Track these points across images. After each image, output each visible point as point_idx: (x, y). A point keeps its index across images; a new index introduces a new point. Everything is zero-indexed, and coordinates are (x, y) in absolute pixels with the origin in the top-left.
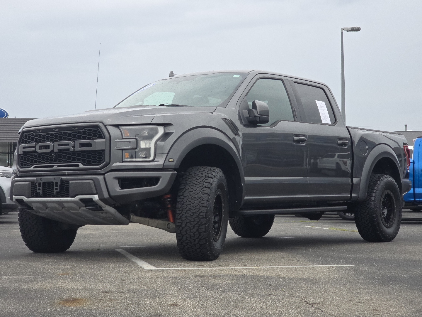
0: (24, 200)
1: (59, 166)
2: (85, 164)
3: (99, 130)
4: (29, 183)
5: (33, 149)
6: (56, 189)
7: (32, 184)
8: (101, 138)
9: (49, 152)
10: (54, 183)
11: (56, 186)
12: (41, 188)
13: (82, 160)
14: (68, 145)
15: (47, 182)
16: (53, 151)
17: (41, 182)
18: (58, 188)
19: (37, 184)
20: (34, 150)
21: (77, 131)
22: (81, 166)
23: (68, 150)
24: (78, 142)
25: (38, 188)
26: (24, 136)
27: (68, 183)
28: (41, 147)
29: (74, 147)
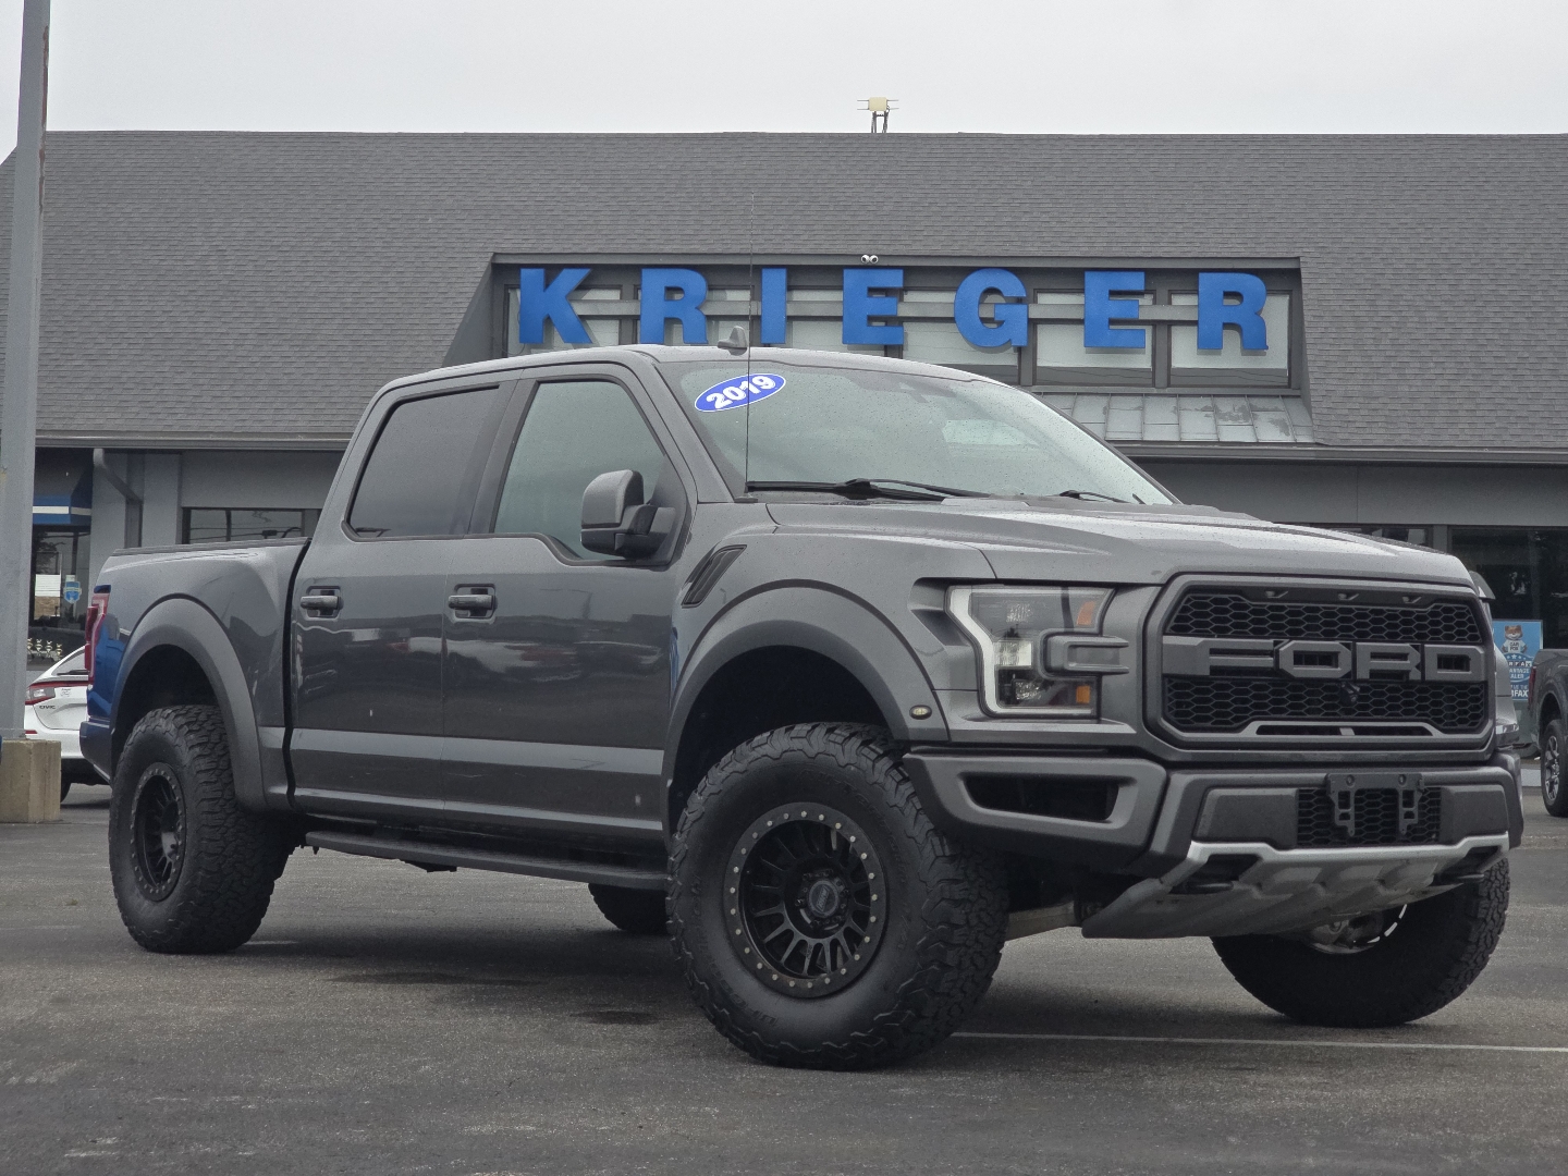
1: (1358, 731)
5: (1268, 661)
6: (1409, 815)
7: (1301, 797)
9: (1339, 676)
10: (1401, 794)
11: (1408, 803)
12: (1351, 811)
13: (1432, 713)
14: (1403, 657)
15: (1369, 790)
16: (1351, 676)
17: (1353, 788)
18: (1414, 809)
19: (1335, 798)
20: (1272, 665)
22: (1437, 735)
24: (1433, 649)
25: (1338, 811)
26: (1187, 602)
27: (1438, 795)
28: (1301, 658)
29: (1421, 666)
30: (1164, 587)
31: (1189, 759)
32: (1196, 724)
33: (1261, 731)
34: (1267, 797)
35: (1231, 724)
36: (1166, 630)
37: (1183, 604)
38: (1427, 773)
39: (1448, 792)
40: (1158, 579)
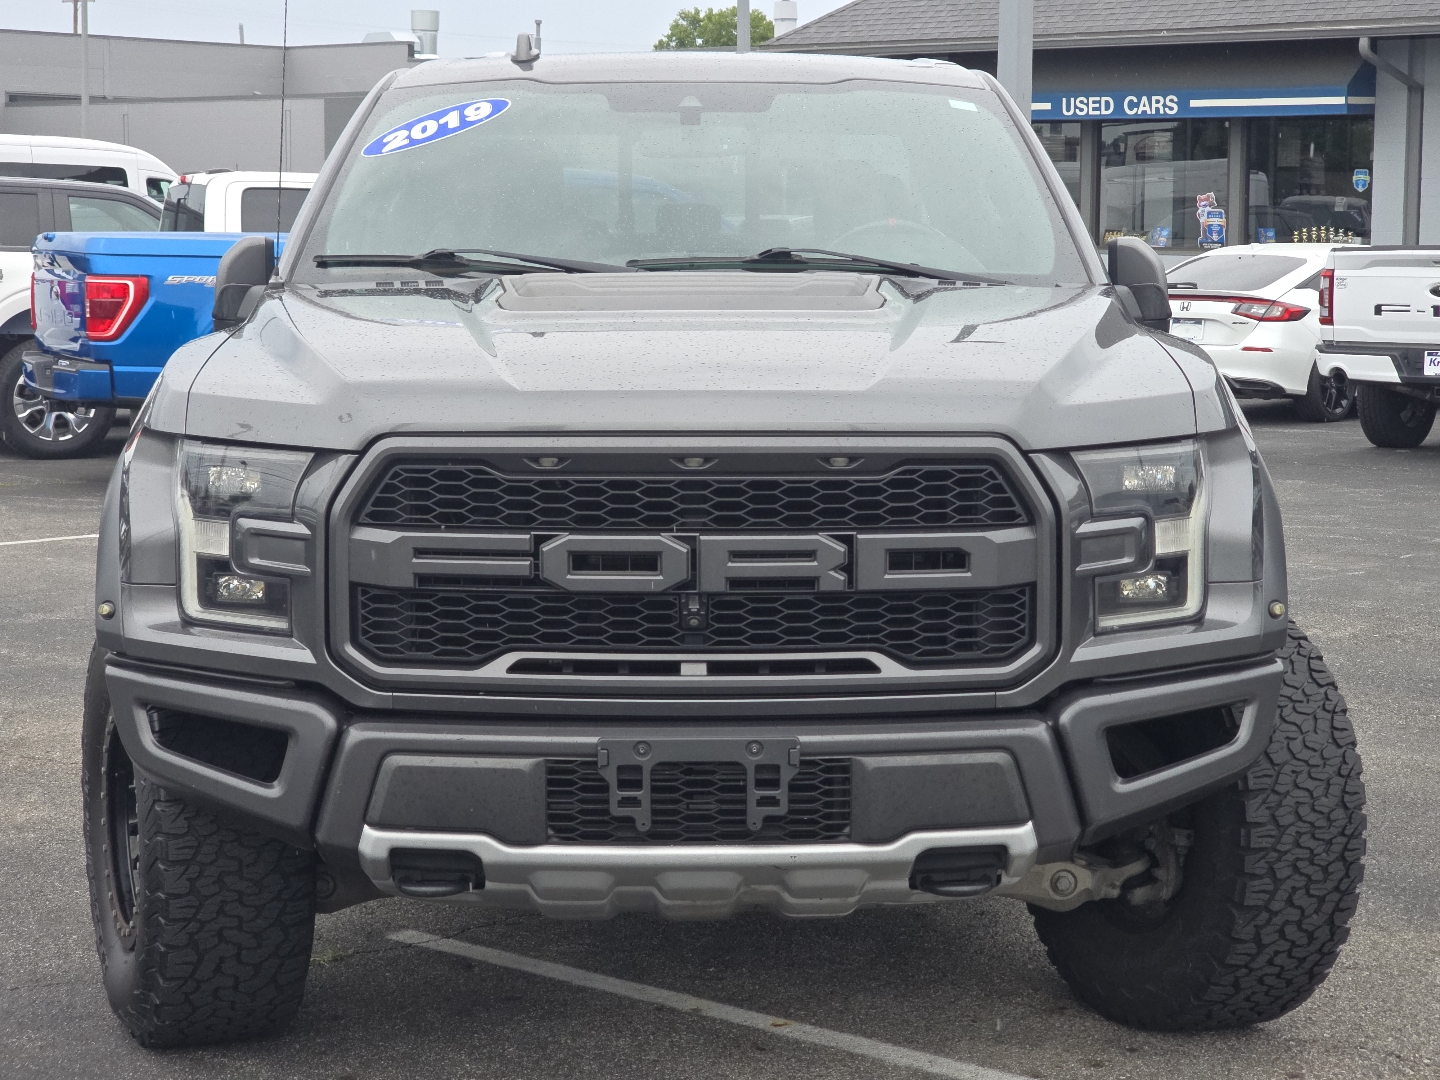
0: (486, 857)
1: (714, 668)
2: (912, 656)
3: (995, 478)
4: (537, 765)
6: (768, 801)
7: (551, 771)
8: (1006, 520)
10: (749, 769)
11: (767, 784)
12: (644, 793)
13: (890, 636)
14: (810, 554)
15: (690, 763)
16: (686, 586)
17: (646, 761)
18: (780, 793)
19: (609, 774)
20: (526, 571)
21: (851, 478)
22: (890, 669)
23: (810, 582)
24: (875, 541)
25: (617, 794)
26: (392, 478)
27: (846, 769)
28: (581, 561)
29: (848, 568)
30: (361, 453)
31: (389, 705)
32: (409, 654)
33: (517, 668)
34: (478, 771)
35: (469, 655)
36: (355, 517)
37: (386, 480)
38: (809, 738)
39: (862, 765)
40: (352, 444)
